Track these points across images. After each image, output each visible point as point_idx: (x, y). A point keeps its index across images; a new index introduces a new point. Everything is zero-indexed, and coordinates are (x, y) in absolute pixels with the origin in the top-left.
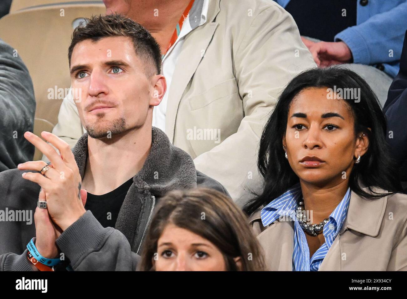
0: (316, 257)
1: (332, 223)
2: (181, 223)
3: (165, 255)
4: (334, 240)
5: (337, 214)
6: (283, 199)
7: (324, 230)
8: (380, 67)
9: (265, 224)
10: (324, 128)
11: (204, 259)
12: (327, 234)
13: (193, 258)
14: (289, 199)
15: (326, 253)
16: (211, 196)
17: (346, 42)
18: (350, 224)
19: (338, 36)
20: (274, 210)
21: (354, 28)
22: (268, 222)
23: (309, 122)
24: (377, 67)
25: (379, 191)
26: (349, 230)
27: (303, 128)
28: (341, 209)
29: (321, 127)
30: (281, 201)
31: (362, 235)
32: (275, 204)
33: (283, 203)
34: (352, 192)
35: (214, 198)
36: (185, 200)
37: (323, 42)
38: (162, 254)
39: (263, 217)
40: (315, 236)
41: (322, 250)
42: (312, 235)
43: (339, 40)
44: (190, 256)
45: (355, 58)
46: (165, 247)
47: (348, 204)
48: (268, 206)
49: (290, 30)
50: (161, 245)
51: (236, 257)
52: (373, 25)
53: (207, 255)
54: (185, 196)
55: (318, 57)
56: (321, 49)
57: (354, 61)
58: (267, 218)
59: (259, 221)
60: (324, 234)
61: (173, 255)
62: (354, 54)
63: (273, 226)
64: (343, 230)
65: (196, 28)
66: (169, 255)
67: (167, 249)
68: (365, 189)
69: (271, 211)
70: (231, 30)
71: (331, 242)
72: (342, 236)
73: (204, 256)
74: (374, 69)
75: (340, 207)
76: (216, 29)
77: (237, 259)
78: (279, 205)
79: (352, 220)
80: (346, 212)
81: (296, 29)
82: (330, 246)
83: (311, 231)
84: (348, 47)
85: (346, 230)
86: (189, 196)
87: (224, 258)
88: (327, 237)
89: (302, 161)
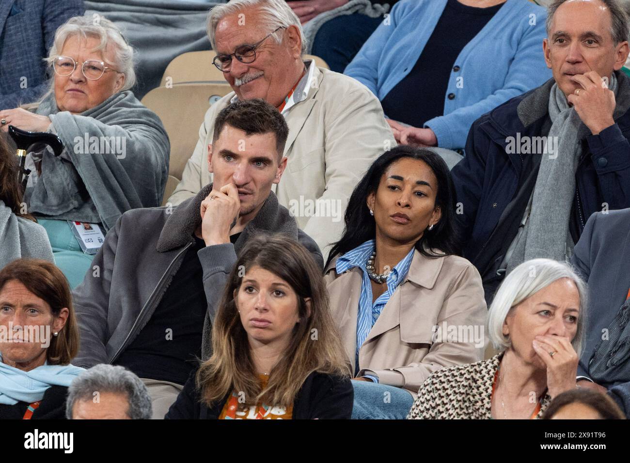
0: (378, 301)
1: (395, 274)
2: (266, 265)
3: (248, 291)
4: (395, 288)
5: (399, 267)
6: (357, 252)
7: (387, 279)
8: (460, 152)
9: (339, 271)
10: (414, 193)
11: (281, 297)
12: (390, 283)
13: (272, 295)
14: (361, 253)
15: (388, 299)
16: (290, 244)
17: (433, 129)
18: (410, 277)
19: (427, 124)
20: (347, 260)
21: (441, 118)
22: (341, 270)
23: (404, 184)
24: (458, 152)
25: (439, 252)
26: (409, 281)
27: (397, 189)
28: (404, 264)
29: (413, 192)
30: (354, 253)
31: (420, 287)
32: (348, 256)
33: (355, 256)
34: (416, 250)
35: (293, 246)
36: (269, 245)
37: (413, 128)
38: (246, 289)
39: (338, 266)
40: (381, 284)
41: (384, 296)
42: (379, 283)
43: (427, 127)
44: (270, 293)
45: (439, 143)
46: (249, 284)
47: (411, 260)
48: (343, 257)
49: (375, 111)
50: (246, 282)
51: (306, 297)
52: (457, 117)
53: (284, 294)
54: (268, 242)
55: (407, 139)
56: (410, 133)
57: (439, 146)
58: (341, 267)
59: (335, 269)
60: (387, 283)
61: (254, 291)
62: (438, 140)
63: (345, 274)
64: (403, 281)
65: (298, 103)
66: (251, 291)
67: (250, 286)
68: (428, 251)
69: (345, 261)
70: (325, 106)
71: (393, 289)
72: (402, 287)
73: (281, 295)
74: (455, 153)
75: (404, 262)
76: (314, 104)
77: (308, 299)
78: (352, 257)
79: (412, 274)
80: (408, 267)
81: (381, 110)
82: (391, 294)
83: (377, 280)
84: (434, 133)
85: (407, 282)
86: (273, 242)
87: (297, 298)
88: (389, 286)
89: (393, 216)
